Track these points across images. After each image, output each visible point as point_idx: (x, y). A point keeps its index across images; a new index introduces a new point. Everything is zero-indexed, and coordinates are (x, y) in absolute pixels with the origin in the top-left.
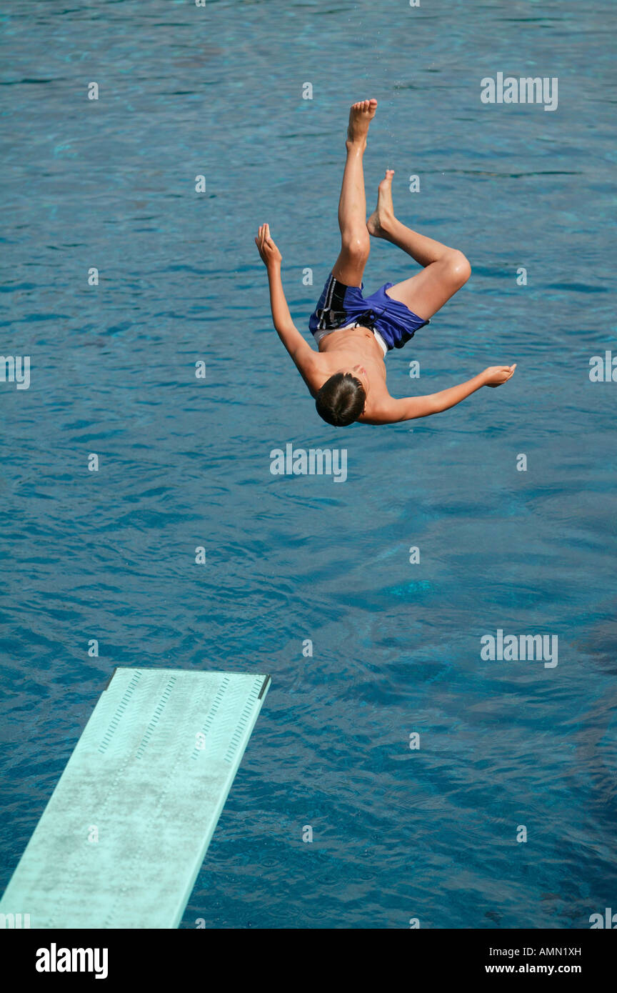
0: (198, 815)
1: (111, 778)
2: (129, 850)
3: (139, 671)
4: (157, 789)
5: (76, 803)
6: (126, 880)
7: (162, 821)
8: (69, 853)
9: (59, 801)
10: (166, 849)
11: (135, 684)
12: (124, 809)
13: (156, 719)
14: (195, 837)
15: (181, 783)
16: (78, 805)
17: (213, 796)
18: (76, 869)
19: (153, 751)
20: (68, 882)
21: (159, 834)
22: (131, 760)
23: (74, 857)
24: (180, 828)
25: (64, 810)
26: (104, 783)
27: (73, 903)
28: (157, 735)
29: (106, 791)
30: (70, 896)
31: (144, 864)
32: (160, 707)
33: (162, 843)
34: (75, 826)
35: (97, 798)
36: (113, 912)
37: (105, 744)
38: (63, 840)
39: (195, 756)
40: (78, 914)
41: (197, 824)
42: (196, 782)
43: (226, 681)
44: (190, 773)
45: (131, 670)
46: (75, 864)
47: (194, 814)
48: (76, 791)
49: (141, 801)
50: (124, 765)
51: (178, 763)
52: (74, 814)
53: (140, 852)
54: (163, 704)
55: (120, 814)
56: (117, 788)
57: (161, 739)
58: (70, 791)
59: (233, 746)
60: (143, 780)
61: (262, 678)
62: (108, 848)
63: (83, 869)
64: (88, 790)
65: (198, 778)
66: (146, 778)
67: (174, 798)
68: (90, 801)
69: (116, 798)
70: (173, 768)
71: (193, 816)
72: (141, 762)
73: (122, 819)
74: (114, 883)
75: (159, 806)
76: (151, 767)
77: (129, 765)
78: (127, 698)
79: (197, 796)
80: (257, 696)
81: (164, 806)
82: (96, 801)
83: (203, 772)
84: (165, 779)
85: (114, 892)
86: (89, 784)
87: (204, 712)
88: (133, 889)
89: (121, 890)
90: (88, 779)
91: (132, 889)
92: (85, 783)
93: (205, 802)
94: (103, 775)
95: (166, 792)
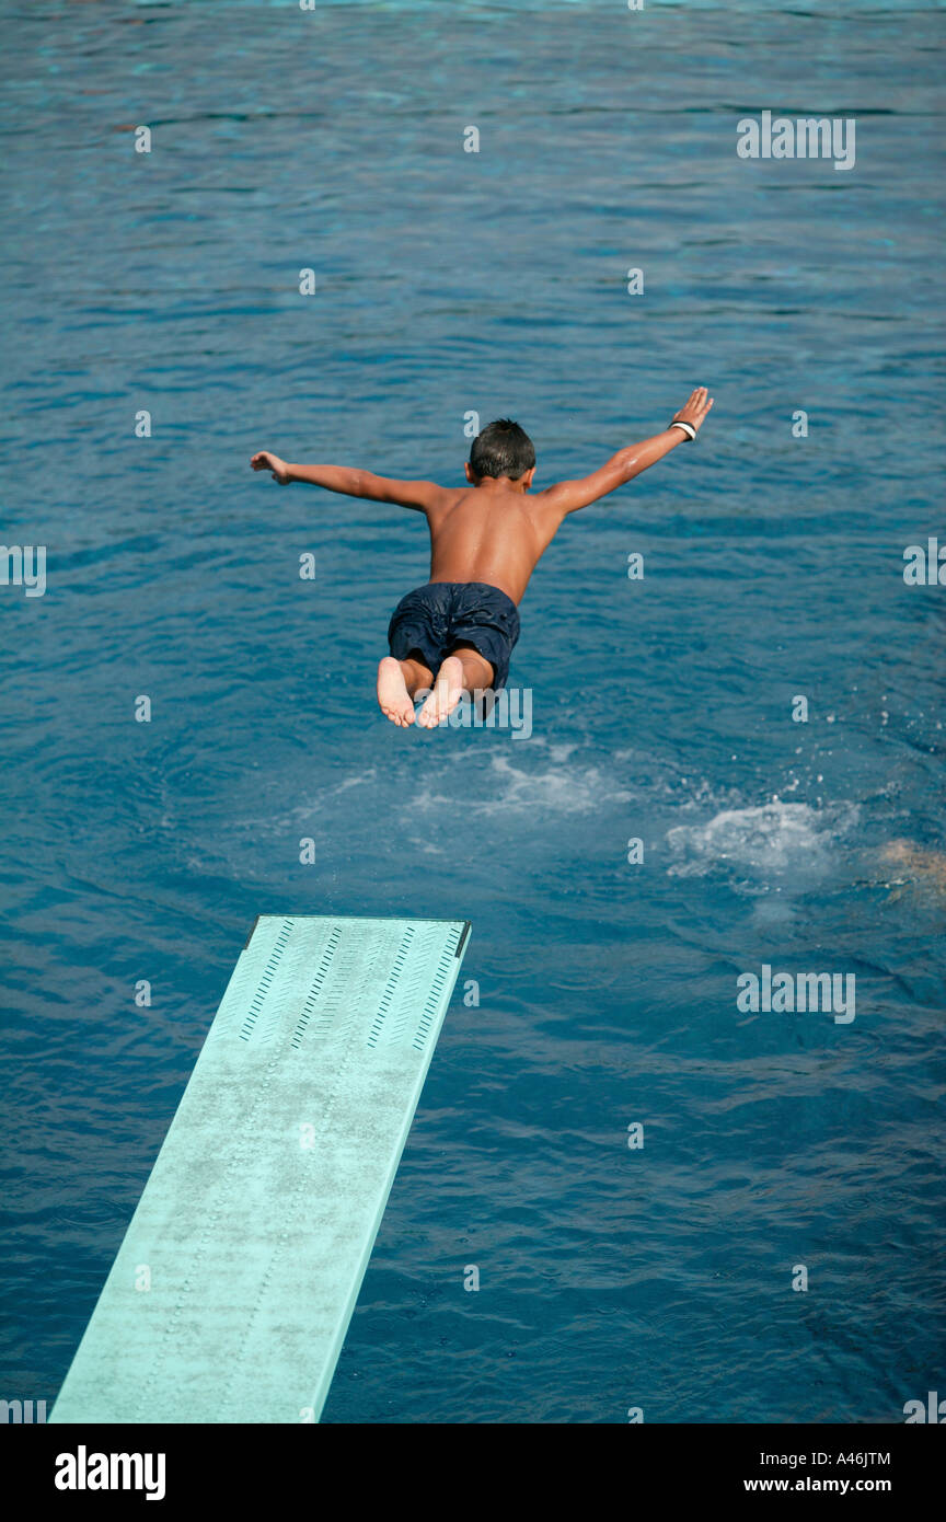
0: (381, 1128)
1: (259, 1077)
2: (289, 1180)
3: (290, 919)
4: (322, 1091)
5: (213, 1113)
6: (287, 1222)
7: (332, 1137)
8: (207, 1186)
9: (189, 1111)
10: (338, 1177)
11: (283, 941)
12: (280, 1121)
13: (316, 990)
14: (378, 1159)
15: (355, 1082)
16: (216, 1117)
17: (400, 1100)
18: (217, 1210)
19: (315, 1036)
20: (208, 1227)
21: (330, 1156)
22: (285, 1050)
23: (214, 1192)
24: (357, 1146)
25: (197, 1125)
26: (250, 1084)
27: (216, 1257)
28: (316, 1013)
29: (252, 1095)
30: (209, 1247)
31: (311, 1200)
32: (322, 972)
33: (333, 1170)
34: (212, 1146)
35: (241, 1105)
36: (270, 1268)
37: (248, 1027)
38: (197, 1167)
39: (372, 1042)
40: (224, 1273)
41: (380, 1141)
42: (376, 1080)
43: (410, 932)
44: (368, 1067)
45: (280, 918)
46: (216, 1201)
47: (376, 1126)
48: (213, 1097)
49: (302, 1110)
50: (276, 1057)
51: (349, 1053)
52: (210, 1130)
53: (304, 1182)
54: (325, 967)
55: (274, 1129)
56: (268, 1091)
57: (322, 1018)
58: (204, 1096)
59: (424, 1027)
60: (303, 1078)
61: (460, 926)
62: (259, 1178)
63: (227, 1208)
64: (228, 1094)
65: (378, 1074)
66: (307, 1076)
67: (347, 1104)
68: (231, 1110)
69: (267, 1106)
70: (344, 1061)
71: (374, 1129)
72: (300, 1052)
73: (276, 1135)
74: (271, 1227)
75: (327, 1116)
76: (313, 1059)
77: (282, 1057)
78: (276, 960)
79: (378, 1100)
80: (454, 953)
81: (334, 1116)
82: (240, 1110)
83: (386, 1066)
84: (331, 1078)
85: (271, 1240)
86: (228, 1085)
87: (381, 977)
88: (298, 1235)
89: (280, 1237)
90: (227, 1079)
91: (295, 1235)
92: (223, 1084)
93: (392, 1109)
94: (248, 1073)
95: (335, 1095)
